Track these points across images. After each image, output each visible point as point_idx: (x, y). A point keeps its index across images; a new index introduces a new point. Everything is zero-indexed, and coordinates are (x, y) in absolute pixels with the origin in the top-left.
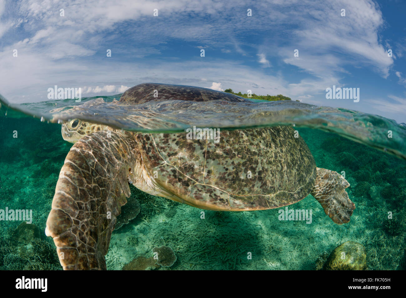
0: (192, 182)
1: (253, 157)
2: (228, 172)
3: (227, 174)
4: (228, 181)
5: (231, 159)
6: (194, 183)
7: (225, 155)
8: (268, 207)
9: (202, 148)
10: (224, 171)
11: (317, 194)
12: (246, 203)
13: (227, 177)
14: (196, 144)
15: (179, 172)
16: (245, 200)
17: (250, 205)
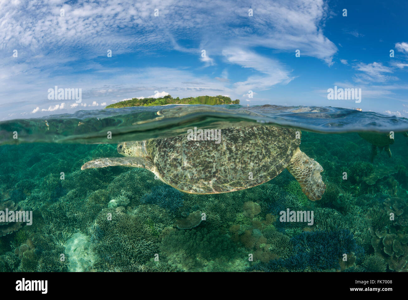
0: (179, 182)
1: (209, 165)
2: (194, 175)
3: (194, 176)
4: (195, 180)
5: (195, 168)
6: (180, 183)
7: (192, 167)
8: (222, 192)
9: (181, 165)
10: (192, 175)
11: (299, 175)
12: (206, 190)
13: (194, 178)
14: (178, 164)
15: (173, 179)
16: (206, 189)
17: (209, 191)
